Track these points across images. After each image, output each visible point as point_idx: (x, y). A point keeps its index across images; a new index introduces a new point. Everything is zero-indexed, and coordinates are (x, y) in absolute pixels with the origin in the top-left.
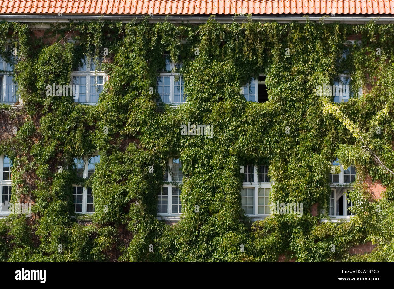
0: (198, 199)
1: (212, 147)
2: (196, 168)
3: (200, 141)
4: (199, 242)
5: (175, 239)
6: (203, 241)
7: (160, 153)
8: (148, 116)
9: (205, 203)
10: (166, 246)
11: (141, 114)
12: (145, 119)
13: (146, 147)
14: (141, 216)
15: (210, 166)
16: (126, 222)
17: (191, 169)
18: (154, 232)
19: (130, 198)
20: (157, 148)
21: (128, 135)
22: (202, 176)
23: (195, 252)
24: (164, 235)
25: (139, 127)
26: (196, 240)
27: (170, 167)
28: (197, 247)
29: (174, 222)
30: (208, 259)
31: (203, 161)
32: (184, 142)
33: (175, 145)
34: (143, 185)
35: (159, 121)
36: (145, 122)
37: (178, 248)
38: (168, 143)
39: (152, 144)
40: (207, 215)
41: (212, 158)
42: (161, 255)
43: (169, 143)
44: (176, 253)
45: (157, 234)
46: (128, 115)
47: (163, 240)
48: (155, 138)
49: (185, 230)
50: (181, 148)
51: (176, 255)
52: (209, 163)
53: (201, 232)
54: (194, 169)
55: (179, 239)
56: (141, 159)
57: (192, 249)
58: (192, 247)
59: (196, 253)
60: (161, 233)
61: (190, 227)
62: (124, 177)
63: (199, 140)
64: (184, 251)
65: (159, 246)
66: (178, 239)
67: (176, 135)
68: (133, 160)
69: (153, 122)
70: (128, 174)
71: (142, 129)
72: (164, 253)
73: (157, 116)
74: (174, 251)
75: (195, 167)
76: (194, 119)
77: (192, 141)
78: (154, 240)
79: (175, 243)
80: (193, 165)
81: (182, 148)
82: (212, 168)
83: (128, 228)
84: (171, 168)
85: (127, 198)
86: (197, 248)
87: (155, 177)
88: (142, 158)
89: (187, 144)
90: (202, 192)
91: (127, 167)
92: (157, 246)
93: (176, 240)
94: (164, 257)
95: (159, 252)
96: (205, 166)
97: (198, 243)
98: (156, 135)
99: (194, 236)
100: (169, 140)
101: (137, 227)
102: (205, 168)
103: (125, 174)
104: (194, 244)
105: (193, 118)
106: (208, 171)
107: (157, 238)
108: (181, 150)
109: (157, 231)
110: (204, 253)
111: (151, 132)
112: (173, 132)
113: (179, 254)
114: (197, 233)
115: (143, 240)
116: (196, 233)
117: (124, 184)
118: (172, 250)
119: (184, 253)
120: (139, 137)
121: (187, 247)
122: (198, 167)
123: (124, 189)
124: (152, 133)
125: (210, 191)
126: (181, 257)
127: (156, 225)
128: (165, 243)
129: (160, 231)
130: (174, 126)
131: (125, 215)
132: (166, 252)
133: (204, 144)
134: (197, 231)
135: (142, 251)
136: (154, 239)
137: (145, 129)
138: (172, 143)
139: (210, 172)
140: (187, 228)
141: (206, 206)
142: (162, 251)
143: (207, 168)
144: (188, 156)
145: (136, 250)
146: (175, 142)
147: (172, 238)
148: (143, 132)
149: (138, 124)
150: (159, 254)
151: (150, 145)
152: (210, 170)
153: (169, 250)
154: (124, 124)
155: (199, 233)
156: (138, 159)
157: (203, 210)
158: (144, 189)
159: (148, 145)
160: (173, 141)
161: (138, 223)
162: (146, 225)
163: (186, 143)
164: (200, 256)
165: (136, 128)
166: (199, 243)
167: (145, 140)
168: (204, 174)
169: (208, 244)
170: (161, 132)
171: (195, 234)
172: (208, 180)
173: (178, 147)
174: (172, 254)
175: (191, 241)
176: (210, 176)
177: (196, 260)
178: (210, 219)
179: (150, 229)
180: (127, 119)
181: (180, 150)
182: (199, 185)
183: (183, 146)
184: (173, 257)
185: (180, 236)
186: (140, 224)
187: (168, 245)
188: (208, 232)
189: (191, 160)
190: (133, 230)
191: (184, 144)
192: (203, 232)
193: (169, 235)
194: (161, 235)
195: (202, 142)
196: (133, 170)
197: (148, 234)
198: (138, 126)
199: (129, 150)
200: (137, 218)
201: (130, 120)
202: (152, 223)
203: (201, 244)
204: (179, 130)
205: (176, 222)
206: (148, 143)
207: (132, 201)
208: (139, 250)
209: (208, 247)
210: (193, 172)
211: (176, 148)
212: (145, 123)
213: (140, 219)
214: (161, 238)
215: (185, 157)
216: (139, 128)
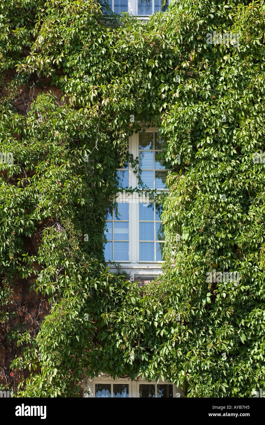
0: (208, 217)
1: (238, 100)
2: (200, 147)
3: (209, 87)
4: (213, 321)
5: (154, 313)
6: (224, 318)
7: (113, 114)
8: (83, 29)
9: (226, 228)
10: (133, 329)
11: (68, 25)
12: (76, 35)
13: (77, 102)
14: (69, 257)
15: (234, 145)
16: (32, 274)
17: (189, 150)
18: (102, 296)
19: (42, 217)
20: (105, 102)
21: (34, 75)
22: (216, 166)
23: (205, 344)
24: (127, 304)
25: (62, 55)
26: (206, 315)
27: (132, 155)
28: (211, 332)
29: (147, 279)
30: (238, 362)
31: (217, 131)
32: (169, 90)
33: (148, 97)
34: (74, 186)
35: (109, 42)
36: (76, 42)
37: (162, 334)
38: (131, 91)
39: (93, 94)
40: (232, 257)
41: (238, 127)
42: (120, 352)
43: (133, 91)
44: (157, 347)
45: (111, 302)
46: (34, 31)
47: (123, 316)
48: (102, 79)
49: (179, 292)
50: (161, 105)
51: (158, 353)
52: (231, 137)
53: (218, 296)
54: (195, 149)
55: (165, 312)
56: (67, 127)
57: (197, 339)
58: (198, 332)
59: (209, 347)
60: (120, 299)
61: (190, 285)
62: (27, 168)
63: (206, 85)
64: (177, 343)
65: (114, 332)
66: (161, 313)
67: (150, 75)
68: (47, 130)
69: (97, 41)
70: (36, 162)
71: (68, 61)
72: (127, 349)
73: (105, 31)
74: (153, 345)
75: (198, 146)
76: (192, 37)
77: (189, 87)
78: (102, 315)
79: (156, 324)
80: (193, 143)
81: (165, 105)
82: (239, 149)
83: (37, 286)
84: (135, 158)
85: (36, 215)
86: (209, 334)
87: (101, 172)
88: (69, 123)
89: (177, 95)
90: (217, 201)
91: (35, 145)
92: (111, 330)
93: (157, 316)
94: (128, 357)
95: (115, 345)
96: (222, 144)
97: (211, 324)
98: (105, 72)
99: (201, 305)
100: (135, 85)
101: (59, 283)
102: (221, 146)
103: (28, 160)
104: (201, 325)
105: (190, 36)
106: (230, 156)
107: (109, 311)
108: (164, 110)
109: (109, 293)
110: (227, 347)
111: (92, 66)
112: (143, 68)
113: (166, 350)
114: (209, 300)
115: (77, 313)
116: (205, 297)
117: (26, 183)
118: (148, 340)
119: (176, 347)
120: (62, 80)
121: (185, 331)
122: (206, 146)
123: (27, 194)
124: (94, 68)
125: (238, 200)
126: (172, 358)
127: (105, 280)
128: (130, 323)
129: (115, 294)
130: (147, 54)
131: (30, 255)
132: (133, 345)
133: (218, 95)
134: (209, 294)
135: (74, 341)
136: (101, 313)
137: (74, 60)
138: (142, 92)
139: (234, 157)
140: (183, 285)
141: (230, 236)
142: (124, 343)
143: (226, 149)
144: (180, 120)
145: (59, 335)
146: (147, 89)
147: (149, 312)
148: (71, 68)
149: (58, 50)
150: (116, 351)
151: (87, 98)
152: (235, 152)
153: (141, 342)
154: (27, 50)
155: (213, 298)
156: (60, 129)
157: (221, 244)
158: (76, 196)
159: (84, 97)
160: (143, 88)
161: (62, 273)
162: (83, 279)
163: (175, 92)
164: (217, 355)
165: (54, 58)
166: (213, 324)
167: (76, 85)
168: (221, 161)
169: (236, 326)
170: (116, 65)
171: (204, 302)
172: (231, 175)
173: (156, 102)
174: (148, 350)
175: (194, 318)
176: (234, 167)
177: (209, 362)
178: (240, 265)
179: (94, 288)
180: (33, 39)
181: (161, 109)
182: (210, 185)
183: (167, 100)
184: (150, 357)
185: (166, 306)
186: (67, 277)
187: (139, 327)
188: (236, 297)
189: (188, 128)
190: (50, 290)
191: (169, 96)
192: (224, 295)
193: (138, 304)
194: (119, 304)
195: (212, 91)
196: (47, 153)
197: (88, 301)
198: (60, 54)
199: (38, 107)
200: (60, 263)
201: (40, 39)
202: (96, 274)
203: (220, 325)
204: (157, 61)
205: (151, 278)
206: (83, 93)
207: (47, 222)
208: (67, 335)
209: (236, 333)
210: (193, 156)
211: (151, 105)
212: (77, 45)
213: (67, 263)
214: (118, 311)
215: (173, 123)
216: (62, 58)
